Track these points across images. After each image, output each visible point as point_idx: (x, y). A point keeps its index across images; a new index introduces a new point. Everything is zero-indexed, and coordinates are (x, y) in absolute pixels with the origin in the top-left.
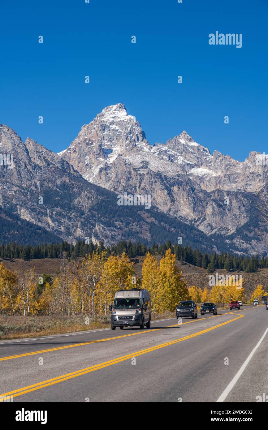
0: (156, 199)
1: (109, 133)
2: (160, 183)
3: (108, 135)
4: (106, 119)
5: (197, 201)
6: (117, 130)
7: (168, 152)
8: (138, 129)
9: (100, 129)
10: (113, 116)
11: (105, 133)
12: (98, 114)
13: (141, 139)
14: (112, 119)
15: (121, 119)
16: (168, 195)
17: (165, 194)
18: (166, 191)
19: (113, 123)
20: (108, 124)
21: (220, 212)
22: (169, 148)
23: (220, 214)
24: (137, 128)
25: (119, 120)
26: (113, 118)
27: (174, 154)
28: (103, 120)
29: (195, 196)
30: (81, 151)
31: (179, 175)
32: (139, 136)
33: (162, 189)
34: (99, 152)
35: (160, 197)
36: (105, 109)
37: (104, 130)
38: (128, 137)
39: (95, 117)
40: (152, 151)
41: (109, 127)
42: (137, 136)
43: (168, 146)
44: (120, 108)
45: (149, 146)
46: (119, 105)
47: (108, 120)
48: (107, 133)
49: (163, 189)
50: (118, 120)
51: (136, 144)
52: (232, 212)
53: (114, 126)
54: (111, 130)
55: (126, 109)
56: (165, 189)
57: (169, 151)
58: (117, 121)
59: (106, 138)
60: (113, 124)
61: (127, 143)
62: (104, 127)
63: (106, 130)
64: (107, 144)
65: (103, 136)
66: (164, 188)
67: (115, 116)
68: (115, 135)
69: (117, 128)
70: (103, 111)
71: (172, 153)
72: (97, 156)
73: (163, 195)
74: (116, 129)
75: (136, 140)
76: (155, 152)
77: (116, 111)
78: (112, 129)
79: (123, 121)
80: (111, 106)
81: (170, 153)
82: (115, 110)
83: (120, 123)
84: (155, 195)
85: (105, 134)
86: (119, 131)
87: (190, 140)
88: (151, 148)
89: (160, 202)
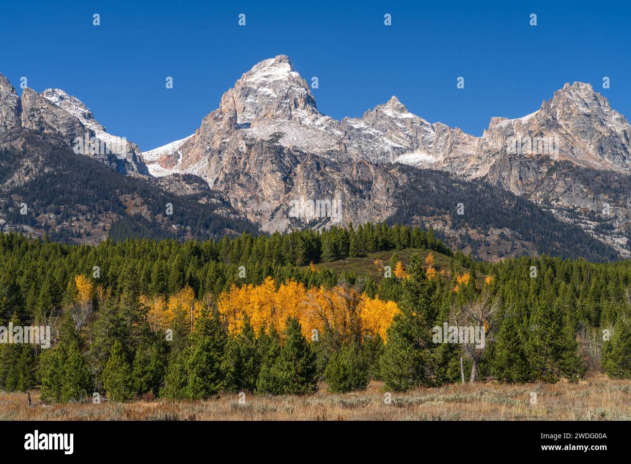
0: (264, 191)
1: (256, 100)
2: (271, 161)
3: (252, 104)
4: (252, 80)
5: (323, 187)
6: (269, 96)
7: (364, 132)
8: (300, 91)
9: (239, 94)
10: (266, 74)
11: (249, 100)
12: (244, 74)
13: (302, 105)
14: (265, 79)
15: (278, 79)
16: (283, 182)
17: (278, 179)
18: (280, 174)
19: (263, 84)
20: (255, 87)
21: (353, 203)
22: (367, 124)
23: (353, 207)
24: (299, 89)
25: (275, 79)
26: (265, 77)
27: (374, 133)
28: (248, 80)
29: (320, 178)
30: (205, 132)
31: (332, 151)
32: (299, 101)
33: (272, 171)
34: (228, 129)
35: (270, 186)
36: (257, 65)
37: (247, 96)
38: (281, 103)
39: (240, 78)
40: (318, 123)
41: (255, 91)
42: (295, 100)
43: (365, 122)
44: (280, 61)
45: (314, 115)
46: (278, 57)
47: (256, 80)
48: (252, 100)
49: (275, 172)
50: (273, 80)
51: (292, 113)
52: (373, 201)
53: (265, 89)
54: (258, 95)
55: (290, 63)
56: (278, 170)
57: (366, 129)
58: (271, 81)
59: (249, 108)
60: (264, 86)
61: (278, 113)
62: (247, 92)
63: (251, 96)
64: (250, 118)
65: (243, 106)
66: (277, 168)
67: (269, 73)
68: (264, 103)
69: (270, 91)
70: (254, 69)
71: (371, 133)
72: (224, 136)
73: (274, 182)
74: (267, 93)
75: (293, 107)
76: (322, 125)
77: (273, 67)
78: (261, 93)
79: (281, 81)
80: (267, 61)
81: (367, 132)
82: (273, 65)
83: (275, 85)
84: (263, 183)
85: (247, 103)
86: (272, 96)
87: (402, 110)
88: (317, 118)
89: (269, 196)
